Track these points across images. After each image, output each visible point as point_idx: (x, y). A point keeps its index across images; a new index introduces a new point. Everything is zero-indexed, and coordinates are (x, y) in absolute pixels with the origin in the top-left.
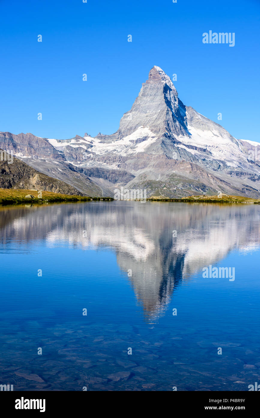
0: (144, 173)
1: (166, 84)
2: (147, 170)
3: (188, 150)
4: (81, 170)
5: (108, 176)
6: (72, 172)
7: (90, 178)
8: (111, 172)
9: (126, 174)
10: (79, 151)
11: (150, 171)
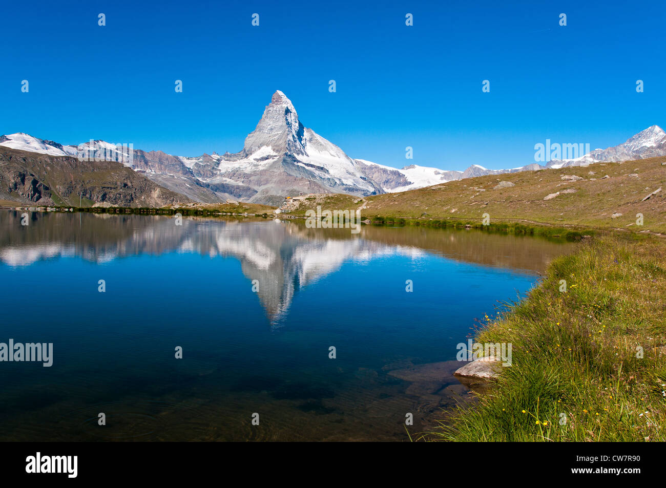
0: (266, 189)
1: (287, 108)
2: (269, 186)
3: (307, 168)
4: (208, 185)
5: (232, 191)
6: (199, 187)
7: (216, 193)
8: (235, 187)
9: (249, 189)
10: (206, 169)
11: (272, 187)
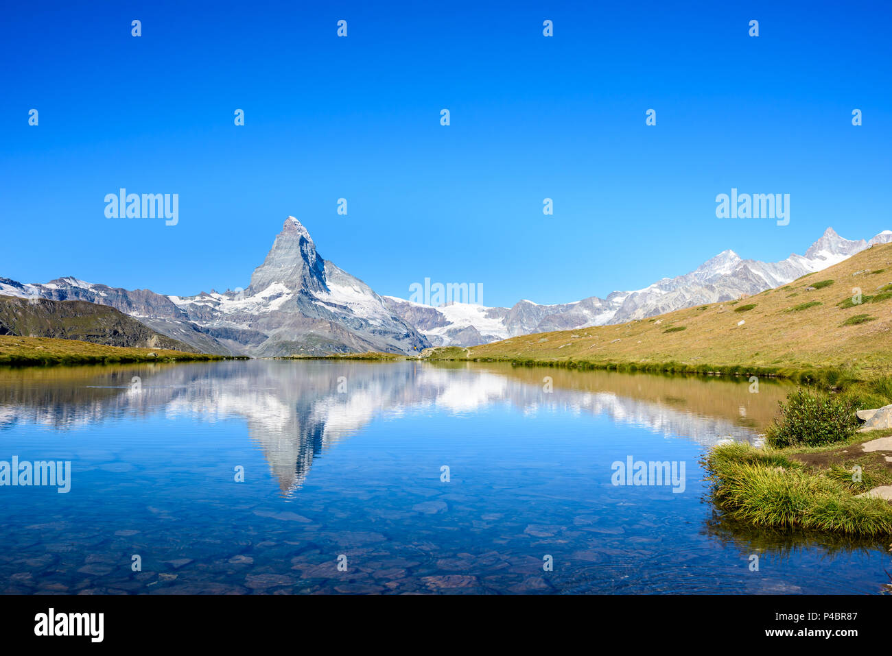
0: (278, 333)
1: (302, 236)
2: (282, 329)
3: (326, 307)
4: (207, 331)
5: (237, 337)
6: (196, 332)
7: (217, 339)
8: (241, 332)
9: (258, 334)
10: (204, 310)
11: (286, 331)
